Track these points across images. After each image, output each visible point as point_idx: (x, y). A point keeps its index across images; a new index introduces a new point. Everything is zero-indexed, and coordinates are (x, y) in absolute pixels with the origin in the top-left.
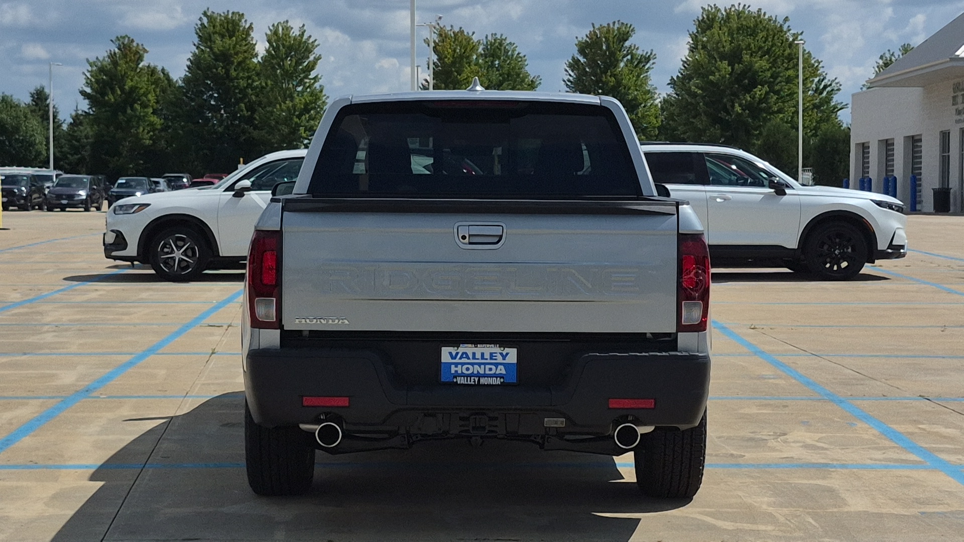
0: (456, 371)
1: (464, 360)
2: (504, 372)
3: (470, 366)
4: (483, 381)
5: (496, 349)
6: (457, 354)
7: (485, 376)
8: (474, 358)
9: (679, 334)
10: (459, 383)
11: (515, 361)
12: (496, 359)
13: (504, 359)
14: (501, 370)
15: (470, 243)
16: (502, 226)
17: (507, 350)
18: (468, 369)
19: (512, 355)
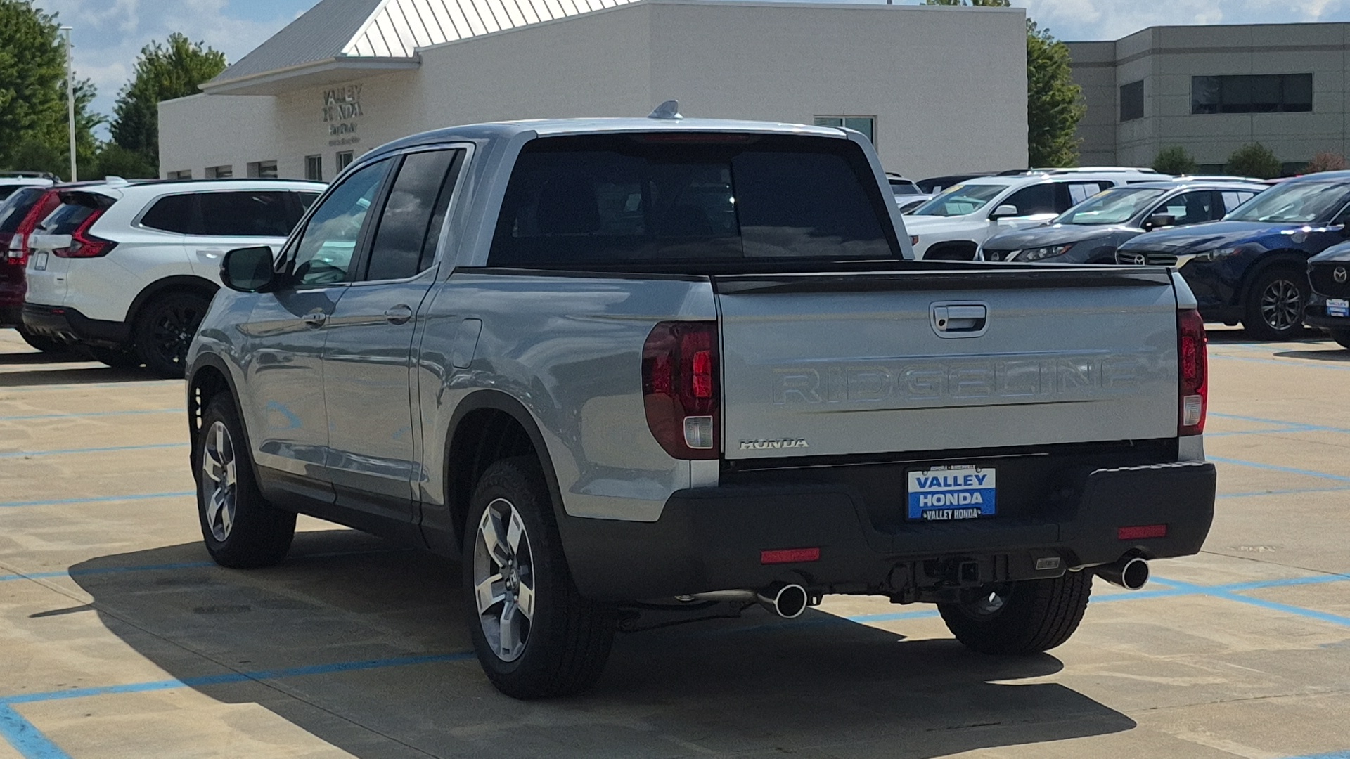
0: (926, 503)
1: (935, 488)
2: (980, 501)
3: (942, 496)
4: (958, 514)
5: (970, 470)
6: (926, 480)
7: (960, 507)
8: (946, 485)
9: (1181, 438)
10: (929, 518)
11: (994, 486)
12: (970, 484)
13: (980, 483)
14: (977, 498)
15: (948, 330)
16: (985, 307)
17: (984, 471)
18: (939, 500)
19: (990, 475)
